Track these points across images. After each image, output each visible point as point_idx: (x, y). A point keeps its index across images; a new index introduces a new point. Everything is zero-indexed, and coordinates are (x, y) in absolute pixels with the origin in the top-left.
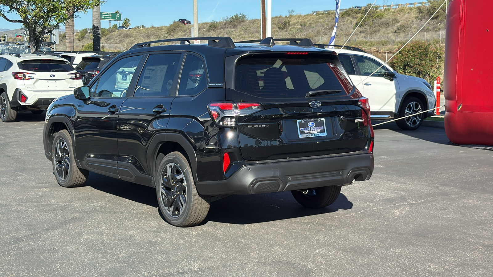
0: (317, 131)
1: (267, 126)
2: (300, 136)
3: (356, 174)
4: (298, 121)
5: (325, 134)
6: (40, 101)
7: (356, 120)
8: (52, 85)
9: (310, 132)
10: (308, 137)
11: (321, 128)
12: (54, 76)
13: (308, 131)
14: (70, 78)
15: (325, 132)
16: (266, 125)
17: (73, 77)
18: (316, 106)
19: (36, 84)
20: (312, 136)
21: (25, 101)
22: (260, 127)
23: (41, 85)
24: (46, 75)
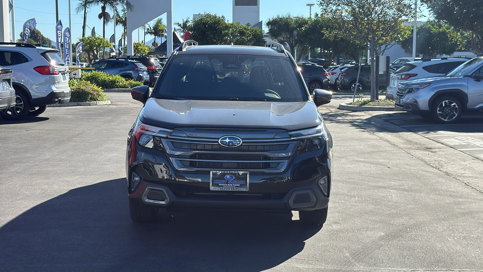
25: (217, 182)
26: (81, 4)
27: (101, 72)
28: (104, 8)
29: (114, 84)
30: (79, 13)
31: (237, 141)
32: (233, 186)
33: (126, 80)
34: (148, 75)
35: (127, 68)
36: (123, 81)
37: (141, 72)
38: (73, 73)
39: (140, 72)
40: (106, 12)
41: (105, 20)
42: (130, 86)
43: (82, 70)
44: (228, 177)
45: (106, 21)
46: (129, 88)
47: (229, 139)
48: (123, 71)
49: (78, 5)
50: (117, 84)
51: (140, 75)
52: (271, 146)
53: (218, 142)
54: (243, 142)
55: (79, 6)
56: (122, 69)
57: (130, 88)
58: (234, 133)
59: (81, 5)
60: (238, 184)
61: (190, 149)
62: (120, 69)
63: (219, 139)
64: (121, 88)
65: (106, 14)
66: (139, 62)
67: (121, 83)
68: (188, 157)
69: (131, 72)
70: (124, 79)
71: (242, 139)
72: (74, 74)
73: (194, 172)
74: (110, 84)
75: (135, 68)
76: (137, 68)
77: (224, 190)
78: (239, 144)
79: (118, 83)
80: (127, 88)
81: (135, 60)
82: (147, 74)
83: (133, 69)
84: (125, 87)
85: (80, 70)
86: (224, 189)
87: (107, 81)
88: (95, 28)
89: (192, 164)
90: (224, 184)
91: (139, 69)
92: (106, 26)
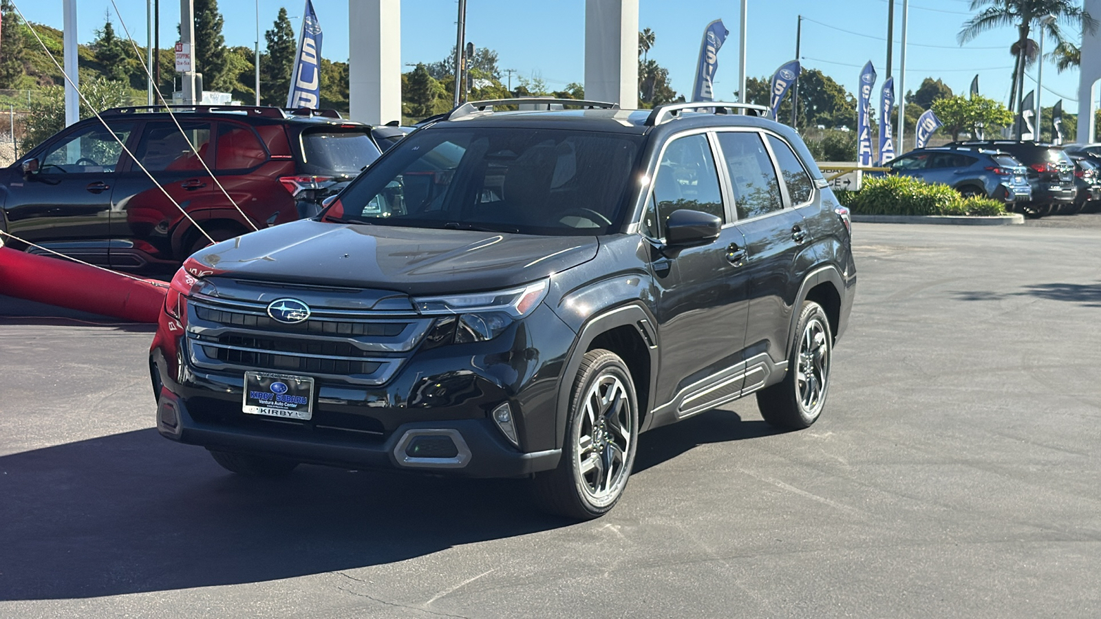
25: (255, 394)
26: (973, 22)
27: (907, 176)
28: (1024, 30)
29: (930, 205)
30: (965, 44)
31: (301, 310)
32: (284, 406)
33: (964, 196)
34: (1028, 185)
35: (972, 168)
36: (954, 198)
37: (1006, 179)
38: (844, 177)
39: (1003, 179)
40: (1029, 39)
41: (1026, 58)
42: (968, 211)
43: (866, 172)
44: (276, 386)
45: (1028, 61)
46: (965, 215)
47: (286, 306)
48: (962, 174)
49: (963, 26)
50: (937, 205)
51: (1005, 184)
52: (366, 326)
53: (265, 311)
54: (312, 315)
55: (966, 28)
56: (962, 171)
57: (967, 214)
58: (298, 294)
59: (970, 24)
60: (294, 403)
61: (219, 323)
62: (955, 171)
63: (269, 303)
64: (946, 214)
65: (1029, 45)
66: (1009, 156)
67: (947, 203)
68: (215, 339)
69: (982, 178)
70: (957, 195)
71: (310, 307)
72: (845, 182)
73: (219, 370)
74: (920, 205)
75: (991, 167)
76: (998, 168)
77: (267, 414)
78: (304, 316)
79: (939, 204)
80: (960, 214)
81: (998, 150)
82: (1024, 182)
83: (987, 171)
84: (955, 212)
85: (860, 172)
86: (267, 411)
87: (915, 197)
88: (979, 77)
89: (222, 355)
90: (268, 400)
91: (1002, 171)
92: (1028, 70)
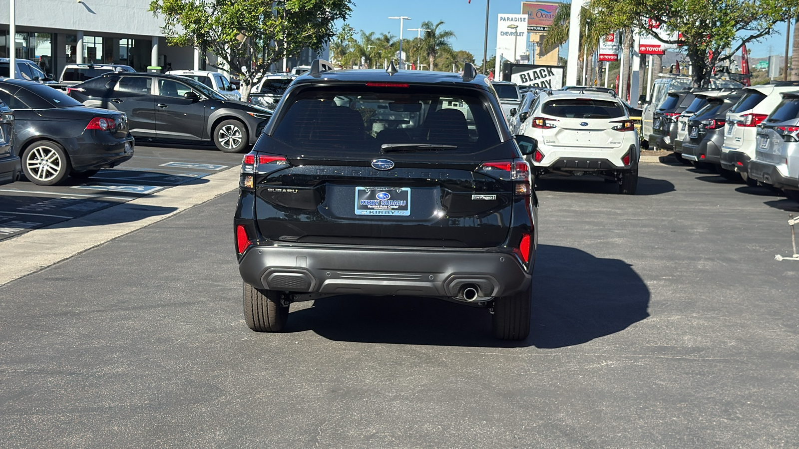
0: (391, 207)
1: (295, 191)
2: (358, 212)
3: (463, 283)
4: (357, 188)
5: (407, 213)
6: (561, 161)
7: (473, 196)
8: (583, 138)
9: (378, 207)
10: (372, 214)
11: (402, 203)
12: (586, 124)
13: (375, 205)
14: (612, 129)
15: (407, 210)
16: (293, 189)
17: (619, 127)
18: (384, 168)
19: (559, 136)
20: (380, 214)
21: (539, 160)
22: (284, 192)
23: (567, 138)
24: (575, 122)
